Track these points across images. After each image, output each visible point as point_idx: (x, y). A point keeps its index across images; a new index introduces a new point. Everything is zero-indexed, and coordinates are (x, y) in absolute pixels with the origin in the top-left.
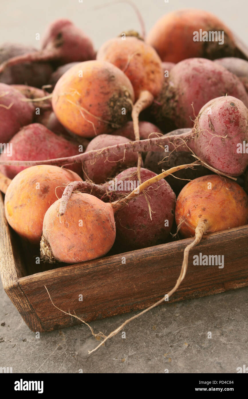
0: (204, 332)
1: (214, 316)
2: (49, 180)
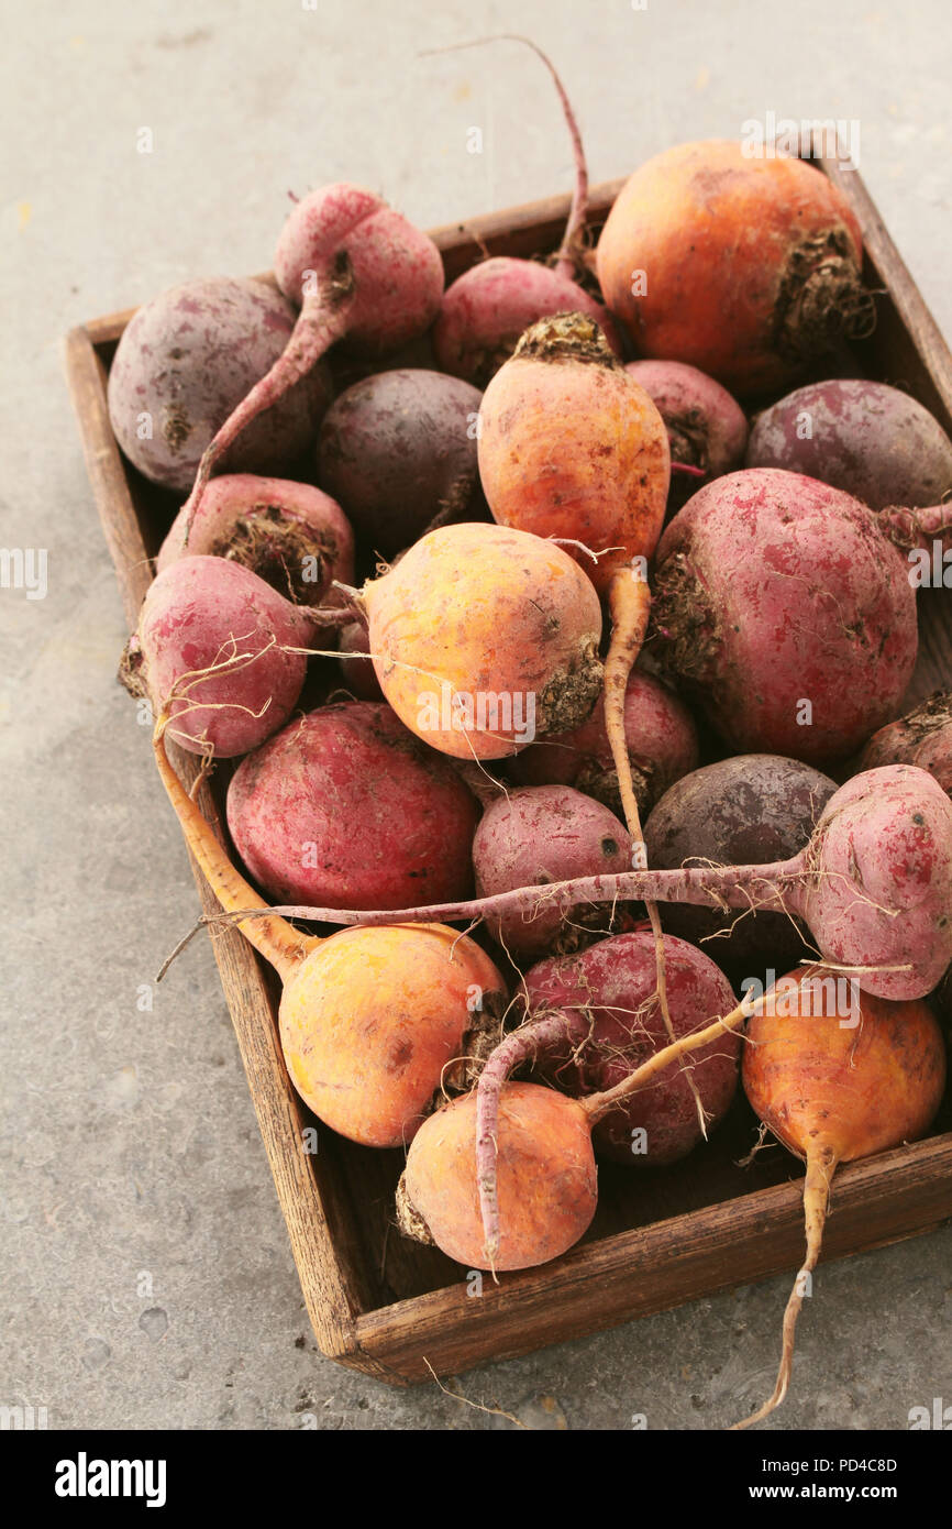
0: (810, 1394)
1: (832, 1337)
2: (411, 1023)
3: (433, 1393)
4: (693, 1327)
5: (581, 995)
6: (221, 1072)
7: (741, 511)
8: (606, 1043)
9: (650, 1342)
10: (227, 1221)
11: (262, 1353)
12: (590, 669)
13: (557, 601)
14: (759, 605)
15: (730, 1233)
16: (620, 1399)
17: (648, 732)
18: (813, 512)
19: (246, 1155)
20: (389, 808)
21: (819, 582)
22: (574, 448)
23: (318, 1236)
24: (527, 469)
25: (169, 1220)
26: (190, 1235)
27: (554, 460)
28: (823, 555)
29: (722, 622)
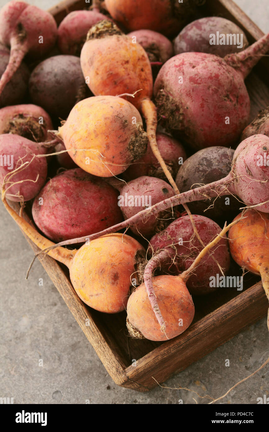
2: (116, 266)
3: (158, 391)
4: (239, 344)
5: (170, 241)
6: (56, 308)
7: (178, 69)
8: (183, 255)
9: (226, 353)
10: (72, 356)
11: (97, 395)
12: (142, 134)
13: (125, 114)
14: (192, 98)
15: (242, 305)
16: (221, 374)
17: (167, 151)
18: (201, 62)
19: (72, 332)
20: (88, 200)
21: (210, 84)
22: (116, 64)
23: (104, 347)
24: (102, 75)
25: (52, 361)
26: (61, 364)
27: (111, 70)
28: (209, 75)
29: (182, 107)
